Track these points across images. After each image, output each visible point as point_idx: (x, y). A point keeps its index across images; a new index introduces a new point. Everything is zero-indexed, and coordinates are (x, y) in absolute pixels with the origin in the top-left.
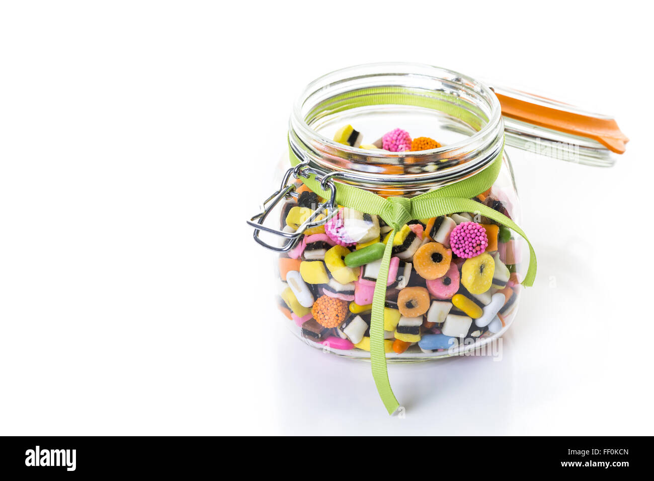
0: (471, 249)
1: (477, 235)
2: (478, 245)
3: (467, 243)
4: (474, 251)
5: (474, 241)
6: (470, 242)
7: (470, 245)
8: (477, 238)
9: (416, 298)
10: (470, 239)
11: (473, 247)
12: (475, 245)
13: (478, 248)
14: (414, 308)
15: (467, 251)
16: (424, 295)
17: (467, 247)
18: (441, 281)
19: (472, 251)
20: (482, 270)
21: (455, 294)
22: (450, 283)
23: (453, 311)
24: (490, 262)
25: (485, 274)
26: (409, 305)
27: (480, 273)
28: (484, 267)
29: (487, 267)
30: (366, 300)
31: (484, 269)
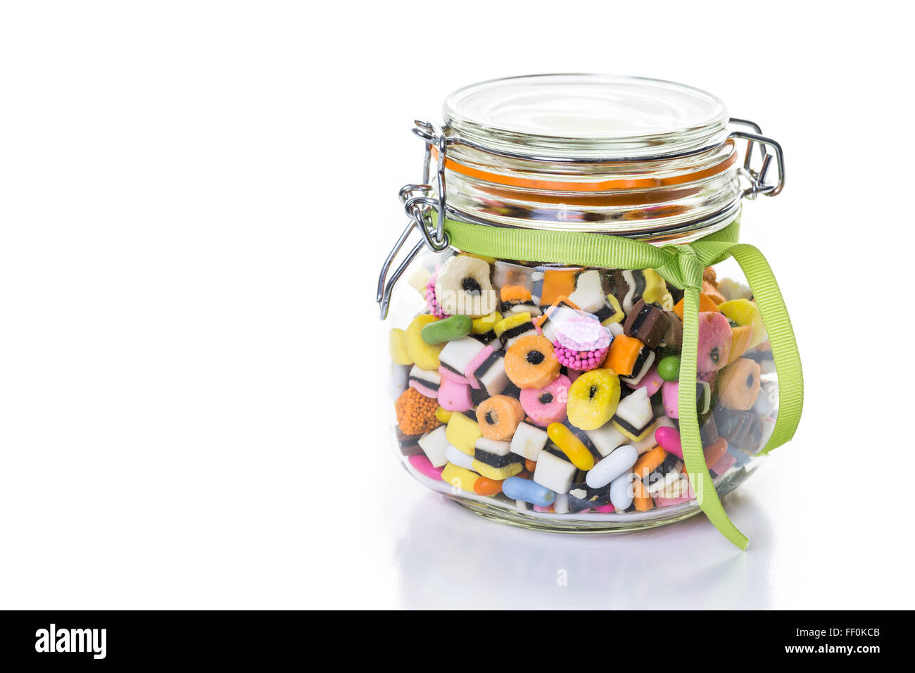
14: (493, 425)
16: (507, 410)
18: (539, 395)
19: (575, 357)
20: (592, 394)
21: (555, 420)
22: (550, 402)
23: (549, 447)
24: (604, 385)
25: (596, 401)
26: (489, 419)
27: (589, 398)
28: (595, 390)
29: (600, 391)
30: (451, 403)
31: (596, 393)
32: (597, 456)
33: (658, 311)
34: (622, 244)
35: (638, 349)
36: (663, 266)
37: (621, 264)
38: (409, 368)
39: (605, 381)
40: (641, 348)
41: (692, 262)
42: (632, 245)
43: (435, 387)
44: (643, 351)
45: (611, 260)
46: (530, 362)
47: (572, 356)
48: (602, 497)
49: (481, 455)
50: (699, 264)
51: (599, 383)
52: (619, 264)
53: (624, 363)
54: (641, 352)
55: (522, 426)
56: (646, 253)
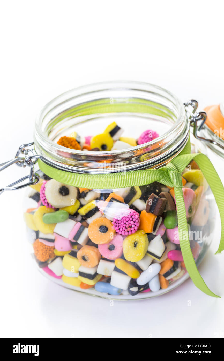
0: (124, 228)
1: (129, 220)
2: (129, 227)
3: (122, 223)
4: (126, 230)
5: (127, 223)
6: (124, 224)
7: (124, 225)
8: (129, 222)
9: (87, 255)
10: (125, 222)
11: (126, 228)
12: (127, 226)
13: (129, 229)
14: (87, 261)
15: (121, 229)
16: (92, 254)
17: (122, 226)
18: (107, 246)
19: (125, 230)
20: (135, 245)
21: (117, 258)
22: (114, 249)
23: (116, 269)
24: (141, 241)
25: (137, 249)
26: (84, 259)
27: (134, 248)
28: (137, 244)
29: (139, 244)
30: (62, 248)
31: (137, 245)
32: (140, 270)
33: (161, 200)
34: (140, 174)
35: (154, 219)
36: (162, 179)
37: (141, 183)
38: (37, 233)
39: (141, 238)
40: (156, 218)
41: (176, 174)
42: (145, 173)
43: (53, 241)
44: (157, 219)
45: (136, 183)
46: (101, 232)
47: (123, 230)
48: (146, 287)
49: (82, 274)
50: (179, 174)
51: (138, 240)
52: (141, 184)
53: (148, 227)
54: (156, 220)
55: (102, 262)
56: (153, 175)
